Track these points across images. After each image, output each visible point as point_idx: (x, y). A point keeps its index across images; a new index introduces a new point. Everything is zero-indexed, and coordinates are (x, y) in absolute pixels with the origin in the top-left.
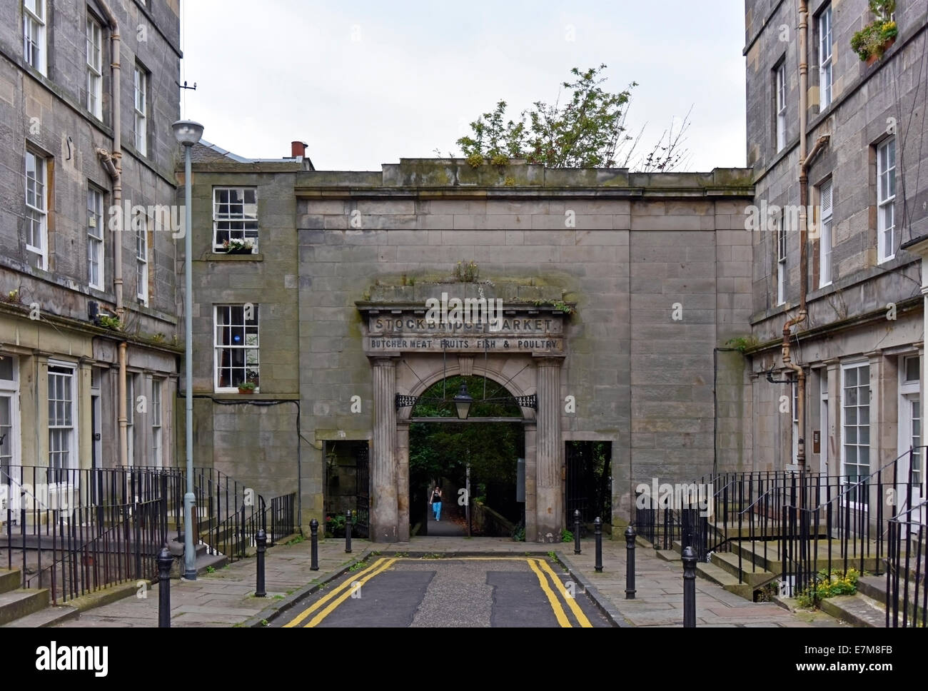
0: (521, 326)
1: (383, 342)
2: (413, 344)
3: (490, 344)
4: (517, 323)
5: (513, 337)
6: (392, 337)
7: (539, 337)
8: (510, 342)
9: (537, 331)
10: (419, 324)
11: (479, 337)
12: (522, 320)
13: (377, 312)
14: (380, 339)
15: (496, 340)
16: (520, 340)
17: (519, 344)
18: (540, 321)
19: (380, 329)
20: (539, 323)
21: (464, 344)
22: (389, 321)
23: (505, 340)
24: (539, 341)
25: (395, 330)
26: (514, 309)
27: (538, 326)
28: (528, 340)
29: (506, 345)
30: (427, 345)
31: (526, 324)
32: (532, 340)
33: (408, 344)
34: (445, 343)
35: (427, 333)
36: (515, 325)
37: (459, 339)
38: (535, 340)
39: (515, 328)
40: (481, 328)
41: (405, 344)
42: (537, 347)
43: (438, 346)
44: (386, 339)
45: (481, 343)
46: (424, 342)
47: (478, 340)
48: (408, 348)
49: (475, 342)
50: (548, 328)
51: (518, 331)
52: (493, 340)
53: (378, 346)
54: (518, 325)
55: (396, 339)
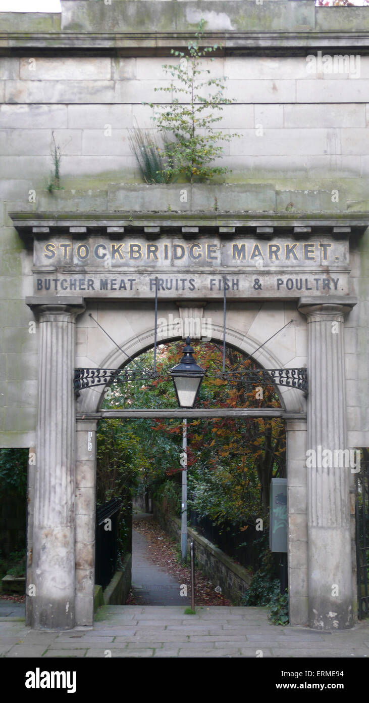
0: (282, 254)
1: (56, 281)
2: (104, 285)
3: (230, 284)
4: (274, 249)
5: (268, 273)
6: (71, 272)
7: (311, 272)
8: (263, 280)
9: (308, 262)
10: (114, 251)
11: (212, 273)
12: (281, 244)
13: (47, 230)
14: (51, 277)
15: (242, 277)
16: (279, 277)
17: (279, 285)
18: (312, 246)
19: (51, 261)
20: (309, 249)
21: (187, 284)
22: (65, 246)
23: (255, 277)
24: (311, 278)
25: (76, 261)
26: (270, 223)
27: (310, 255)
28: (294, 277)
29: (258, 286)
30: (128, 286)
31: (289, 251)
32: (299, 277)
33: (97, 285)
34: (157, 284)
35: (128, 266)
36: (271, 252)
37: (181, 276)
38: (304, 277)
39: (271, 257)
40: (216, 258)
41: (91, 284)
42: (307, 289)
43: (147, 288)
44: (61, 277)
45: (217, 282)
46: (122, 281)
47: (210, 277)
48: (96, 291)
49: (207, 280)
50: (325, 258)
51: (277, 262)
52: (235, 278)
53: (48, 289)
54: (276, 252)
55: (78, 277)
